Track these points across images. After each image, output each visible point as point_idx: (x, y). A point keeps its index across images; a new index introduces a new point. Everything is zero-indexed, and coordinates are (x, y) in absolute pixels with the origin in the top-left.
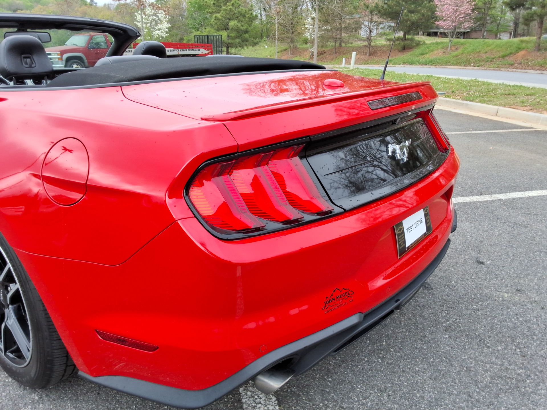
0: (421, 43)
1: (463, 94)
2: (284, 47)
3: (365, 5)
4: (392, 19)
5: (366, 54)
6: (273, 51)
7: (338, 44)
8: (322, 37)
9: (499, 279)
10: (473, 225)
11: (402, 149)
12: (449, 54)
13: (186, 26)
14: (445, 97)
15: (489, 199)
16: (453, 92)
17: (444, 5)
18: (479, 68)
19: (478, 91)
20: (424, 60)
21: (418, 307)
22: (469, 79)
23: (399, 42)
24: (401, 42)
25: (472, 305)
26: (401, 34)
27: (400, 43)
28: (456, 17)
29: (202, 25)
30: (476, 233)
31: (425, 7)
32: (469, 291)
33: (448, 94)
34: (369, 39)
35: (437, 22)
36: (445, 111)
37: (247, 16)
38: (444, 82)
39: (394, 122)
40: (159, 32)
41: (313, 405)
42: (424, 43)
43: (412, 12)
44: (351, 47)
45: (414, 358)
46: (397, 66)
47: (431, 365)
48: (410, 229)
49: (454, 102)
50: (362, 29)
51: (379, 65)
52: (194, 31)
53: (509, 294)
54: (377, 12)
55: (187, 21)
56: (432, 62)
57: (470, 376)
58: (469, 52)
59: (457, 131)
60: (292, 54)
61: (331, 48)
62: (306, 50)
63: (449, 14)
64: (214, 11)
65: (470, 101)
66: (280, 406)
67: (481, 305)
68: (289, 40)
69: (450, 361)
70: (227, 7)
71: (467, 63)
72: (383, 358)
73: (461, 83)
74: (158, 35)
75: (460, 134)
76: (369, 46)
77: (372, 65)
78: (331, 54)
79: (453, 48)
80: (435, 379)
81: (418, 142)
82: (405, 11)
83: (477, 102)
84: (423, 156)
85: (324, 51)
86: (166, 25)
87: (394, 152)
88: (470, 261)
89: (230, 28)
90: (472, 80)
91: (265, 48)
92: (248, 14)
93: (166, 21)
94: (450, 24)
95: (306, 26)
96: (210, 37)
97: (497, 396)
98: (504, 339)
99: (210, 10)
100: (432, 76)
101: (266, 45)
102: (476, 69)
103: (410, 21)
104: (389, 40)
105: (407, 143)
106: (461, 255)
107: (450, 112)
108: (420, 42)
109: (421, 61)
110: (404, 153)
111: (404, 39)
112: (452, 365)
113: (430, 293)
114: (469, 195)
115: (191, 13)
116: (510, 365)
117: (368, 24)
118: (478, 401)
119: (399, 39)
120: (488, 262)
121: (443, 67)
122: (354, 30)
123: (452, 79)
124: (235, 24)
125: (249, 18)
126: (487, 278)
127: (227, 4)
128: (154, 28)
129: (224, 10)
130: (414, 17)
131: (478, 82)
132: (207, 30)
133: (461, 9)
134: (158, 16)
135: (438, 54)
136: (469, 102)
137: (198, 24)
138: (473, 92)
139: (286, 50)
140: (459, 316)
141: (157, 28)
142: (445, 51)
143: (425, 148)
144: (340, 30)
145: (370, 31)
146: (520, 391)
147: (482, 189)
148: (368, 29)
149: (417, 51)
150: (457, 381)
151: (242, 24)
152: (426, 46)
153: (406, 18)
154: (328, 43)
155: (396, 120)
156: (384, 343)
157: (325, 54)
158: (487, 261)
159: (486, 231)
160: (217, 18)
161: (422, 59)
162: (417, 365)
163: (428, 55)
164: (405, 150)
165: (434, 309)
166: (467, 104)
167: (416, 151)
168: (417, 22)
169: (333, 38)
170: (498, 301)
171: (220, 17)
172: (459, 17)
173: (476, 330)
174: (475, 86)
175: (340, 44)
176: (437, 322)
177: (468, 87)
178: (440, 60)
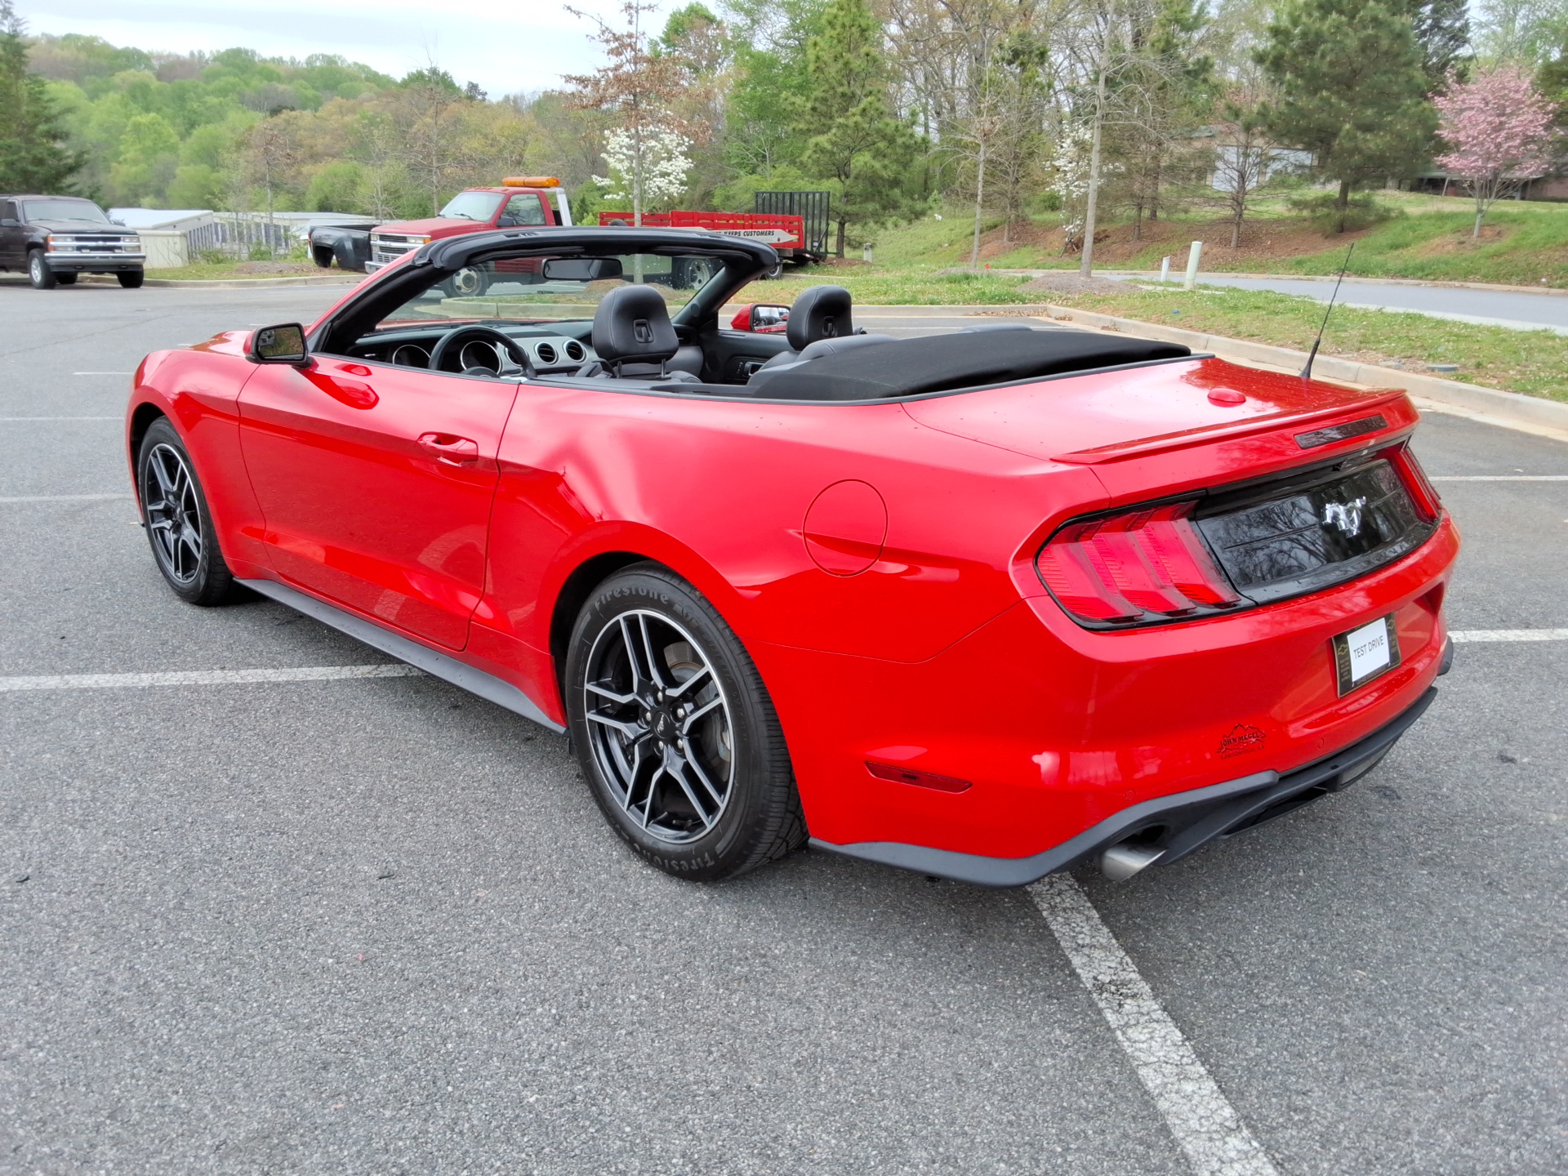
0: (1393, 214)
1: (1506, 371)
2: (990, 217)
3: (1229, 108)
4: (1309, 147)
5: (1227, 242)
6: (958, 230)
7: (1146, 213)
8: (1102, 194)
9: (1544, 789)
10: (1499, 689)
11: (1349, 512)
12: (1476, 248)
13: (723, 159)
14: (1457, 379)
15: (1545, 638)
16: (1479, 366)
17: (1462, 111)
18: (1562, 291)
19: (1551, 364)
20: (1400, 264)
21: (1368, 826)
22: (1528, 327)
23: (1326, 210)
24: (1333, 212)
25: (1481, 829)
26: (1334, 188)
27: (1328, 215)
28: (1499, 145)
29: (764, 156)
30: (1505, 704)
31: (1404, 114)
32: (1478, 806)
33: (1466, 372)
34: (1238, 200)
35: (1440, 158)
36: (1455, 417)
37: (900, 141)
38: (1457, 335)
39: (1336, 468)
40: (662, 182)
41: (1177, 943)
42: (1402, 215)
43: (1367, 128)
44: (1184, 222)
45: (1360, 898)
46: (1319, 278)
47: (1388, 910)
48: (1360, 651)
49: (1480, 395)
50: (1219, 173)
51: (1265, 276)
52: (742, 173)
53: (1562, 817)
54: (1265, 129)
55: (726, 148)
56: (1423, 270)
57: (1465, 930)
58: (1534, 244)
59: (1484, 474)
60: (1011, 239)
61: (1125, 222)
62: (1053, 227)
63: (1477, 138)
64: (812, 127)
65: (1527, 392)
66: (1117, 939)
67: (1499, 830)
68: (1007, 201)
69: (1427, 907)
70: (847, 118)
71: (1528, 276)
72: (1298, 894)
73: (1504, 340)
74: (659, 188)
75: (1491, 482)
76: (1238, 219)
77: (1244, 275)
78: (1125, 241)
79: (1488, 232)
80: (1398, 929)
81: (1379, 502)
82: (1347, 126)
83: (1544, 397)
84: (1389, 530)
85: (1104, 231)
86: (681, 163)
87: (1336, 517)
88: (1486, 755)
89: (854, 173)
90: (1536, 333)
91: (935, 221)
92: (903, 135)
93: (682, 153)
94: (1480, 163)
95: (1057, 163)
96: (796, 197)
97: (1512, 960)
98: (1538, 884)
99: (802, 126)
100: (1420, 317)
101: (940, 214)
102: (1555, 295)
103: (1360, 152)
104: (1296, 204)
105: (1358, 503)
106: (1466, 743)
107: (1467, 420)
108: (1388, 210)
109: (1390, 265)
110: (1352, 521)
111: (1342, 202)
112: (1430, 912)
113: (1394, 805)
114: (1498, 628)
115: (739, 126)
116: (1545, 921)
117: (1235, 160)
118: (1477, 963)
119: (1325, 202)
120: (1525, 760)
121: (1457, 284)
122: (1193, 176)
123: (1479, 328)
124: (866, 163)
125: (906, 147)
126: (1518, 787)
127: (847, 110)
128: (650, 171)
129: (840, 126)
130: (1373, 143)
131: (1553, 338)
132: (778, 172)
133: (1514, 122)
134: (662, 139)
135: (1442, 246)
136: (1521, 397)
137: (756, 155)
138: (1534, 368)
139: (996, 226)
140: (1453, 844)
141: (657, 170)
142: (1462, 239)
143: (1392, 515)
144: (1154, 173)
145: (1242, 177)
146: (1557, 958)
147: (1532, 615)
148: (1235, 175)
149: (1380, 237)
150: (1440, 935)
151: (886, 162)
152: (1405, 224)
153: (1348, 145)
154: (1119, 211)
155: (1339, 465)
156: (1301, 874)
157: (1108, 241)
158: (1522, 758)
159: (1529, 702)
160: (819, 149)
161: (1394, 259)
162: (1364, 908)
163: (1411, 250)
164: (1354, 514)
165: (1402, 829)
166: (1516, 402)
167: (1375, 519)
168: (1382, 157)
169: (1133, 196)
170: (1536, 826)
171: (829, 147)
172: (1505, 146)
173: (1485, 867)
174: (1541, 350)
175: (1154, 214)
176: (1406, 850)
177: (1523, 354)
178: (1447, 263)
